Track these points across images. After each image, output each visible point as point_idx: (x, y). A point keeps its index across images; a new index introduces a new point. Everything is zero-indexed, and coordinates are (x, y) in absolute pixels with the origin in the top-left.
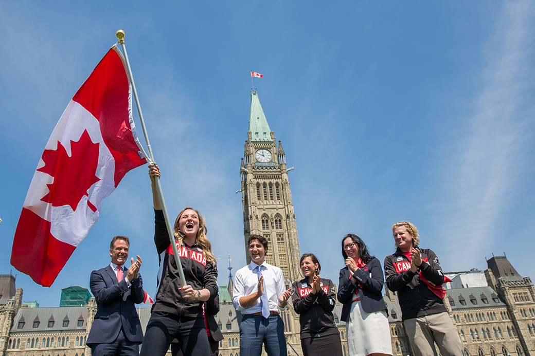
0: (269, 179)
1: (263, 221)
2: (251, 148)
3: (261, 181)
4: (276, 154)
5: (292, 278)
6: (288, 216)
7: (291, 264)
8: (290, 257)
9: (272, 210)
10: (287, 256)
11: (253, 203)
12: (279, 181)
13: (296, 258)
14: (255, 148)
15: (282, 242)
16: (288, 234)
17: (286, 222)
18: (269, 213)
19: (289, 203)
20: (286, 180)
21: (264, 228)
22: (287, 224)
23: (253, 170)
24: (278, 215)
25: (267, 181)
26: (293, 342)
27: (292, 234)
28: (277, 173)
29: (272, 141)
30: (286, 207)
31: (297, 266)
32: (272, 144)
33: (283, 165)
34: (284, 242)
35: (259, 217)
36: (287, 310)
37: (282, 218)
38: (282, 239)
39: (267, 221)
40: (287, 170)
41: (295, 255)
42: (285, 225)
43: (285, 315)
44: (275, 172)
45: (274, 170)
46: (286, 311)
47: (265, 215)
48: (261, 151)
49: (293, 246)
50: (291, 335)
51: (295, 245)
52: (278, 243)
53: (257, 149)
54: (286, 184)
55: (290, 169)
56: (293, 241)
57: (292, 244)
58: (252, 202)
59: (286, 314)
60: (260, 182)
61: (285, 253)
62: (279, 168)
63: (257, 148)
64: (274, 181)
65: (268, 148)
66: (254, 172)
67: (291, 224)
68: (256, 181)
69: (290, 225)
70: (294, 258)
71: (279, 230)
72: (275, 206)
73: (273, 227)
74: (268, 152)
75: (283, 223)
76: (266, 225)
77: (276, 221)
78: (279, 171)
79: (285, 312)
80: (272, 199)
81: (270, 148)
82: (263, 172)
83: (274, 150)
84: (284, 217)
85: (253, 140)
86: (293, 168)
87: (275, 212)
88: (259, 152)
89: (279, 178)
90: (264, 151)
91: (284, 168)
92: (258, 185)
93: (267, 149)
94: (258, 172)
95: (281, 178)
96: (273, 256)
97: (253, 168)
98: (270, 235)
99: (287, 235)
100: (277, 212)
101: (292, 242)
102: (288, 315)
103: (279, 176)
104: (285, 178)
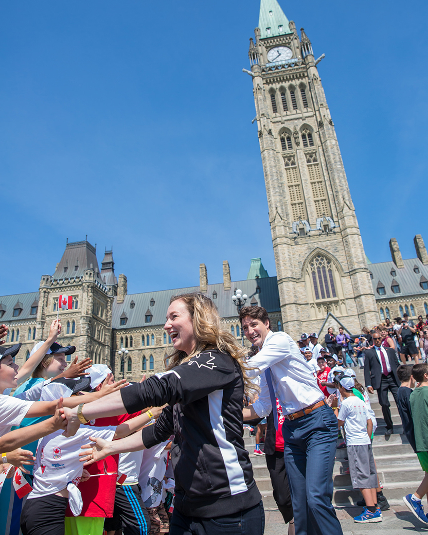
0: (288, 80)
1: (282, 140)
2: (260, 48)
3: (277, 86)
4: (298, 48)
5: (334, 213)
6: (321, 125)
7: (330, 193)
8: (328, 183)
9: (296, 121)
10: (323, 183)
11: (263, 114)
12: (305, 81)
13: (337, 181)
14: (267, 47)
15: (315, 165)
16: (323, 150)
17: (319, 135)
18: (290, 126)
19: (322, 105)
20: (314, 75)
21: (284, 148)
22: (320, 137)
23: (263, 73)
24: (305, 127)
25: (286, 85)
26: (341, 312)
27: (329, 148)
28: (300, 70)
29: (290, 32)
30: (317, 113)
31: (340, 193)
32: (291, 37)
33: (309, 57)
34: (317, 164)
35: (275, 133)
36: (328, 263)
37: (313, 130)
38: (315, 160)
39: (289, 139)
40: (315, 61)
41: (336, 177)
42: (318, 139)
43: (324, 271)
44: (297, 69)
45: (296, 67)
46: (326, 265)
47: (284, 130)
48: (276, 49)
49: (331, 165)
50: (336, 302)
51: (335, 162)
52: (308, 166)
53: (269, 48)
54: (315, 81)
55: (319, 59)
56: (332, 157)
57: (330, 162)
58: (261, 113)
59: (327, 269)
60: (275, 88)
61: (320, 180)
62: (303, 64)
63: (270, 46)
64: (296, 83)
65: (286, 43)
66: (264, 75)
67: (326, 133)
68: (267, 87)
69: (324, 136)
70: (335, 183)
71: (309, 148)
72: (300, 116)
73: (298, 144)
74: (286, 49)
75: (315, 136)
76: (287, 144)
77: (304, 136)
78: (304, 67)
79: (324, 267)
80: (295, 107)
81: (289, 43)
82: (277, 73)
83: (296, 43)
84: (315, 128)
85: (262, 37)
86: (323, 55)
87: (300, 123)
88: (272, 51)
89: (304, 76)
90: (281, 48)
91: (310, 61)
92: (272, 91)
93: (284, 45)
94: (271, 74)
95: (308, 76)
96: (300, 187)
97: (263, 71)
98: (294, 156)
99: (321, 152)
100: (304, 122)
101: (329, 159)
102: (330, 271)
103: (304, 75)
104: (312, 73)
